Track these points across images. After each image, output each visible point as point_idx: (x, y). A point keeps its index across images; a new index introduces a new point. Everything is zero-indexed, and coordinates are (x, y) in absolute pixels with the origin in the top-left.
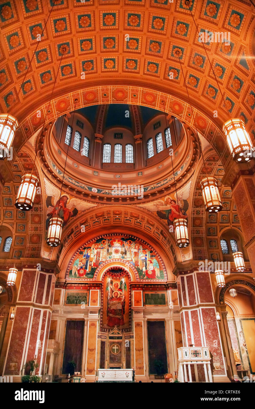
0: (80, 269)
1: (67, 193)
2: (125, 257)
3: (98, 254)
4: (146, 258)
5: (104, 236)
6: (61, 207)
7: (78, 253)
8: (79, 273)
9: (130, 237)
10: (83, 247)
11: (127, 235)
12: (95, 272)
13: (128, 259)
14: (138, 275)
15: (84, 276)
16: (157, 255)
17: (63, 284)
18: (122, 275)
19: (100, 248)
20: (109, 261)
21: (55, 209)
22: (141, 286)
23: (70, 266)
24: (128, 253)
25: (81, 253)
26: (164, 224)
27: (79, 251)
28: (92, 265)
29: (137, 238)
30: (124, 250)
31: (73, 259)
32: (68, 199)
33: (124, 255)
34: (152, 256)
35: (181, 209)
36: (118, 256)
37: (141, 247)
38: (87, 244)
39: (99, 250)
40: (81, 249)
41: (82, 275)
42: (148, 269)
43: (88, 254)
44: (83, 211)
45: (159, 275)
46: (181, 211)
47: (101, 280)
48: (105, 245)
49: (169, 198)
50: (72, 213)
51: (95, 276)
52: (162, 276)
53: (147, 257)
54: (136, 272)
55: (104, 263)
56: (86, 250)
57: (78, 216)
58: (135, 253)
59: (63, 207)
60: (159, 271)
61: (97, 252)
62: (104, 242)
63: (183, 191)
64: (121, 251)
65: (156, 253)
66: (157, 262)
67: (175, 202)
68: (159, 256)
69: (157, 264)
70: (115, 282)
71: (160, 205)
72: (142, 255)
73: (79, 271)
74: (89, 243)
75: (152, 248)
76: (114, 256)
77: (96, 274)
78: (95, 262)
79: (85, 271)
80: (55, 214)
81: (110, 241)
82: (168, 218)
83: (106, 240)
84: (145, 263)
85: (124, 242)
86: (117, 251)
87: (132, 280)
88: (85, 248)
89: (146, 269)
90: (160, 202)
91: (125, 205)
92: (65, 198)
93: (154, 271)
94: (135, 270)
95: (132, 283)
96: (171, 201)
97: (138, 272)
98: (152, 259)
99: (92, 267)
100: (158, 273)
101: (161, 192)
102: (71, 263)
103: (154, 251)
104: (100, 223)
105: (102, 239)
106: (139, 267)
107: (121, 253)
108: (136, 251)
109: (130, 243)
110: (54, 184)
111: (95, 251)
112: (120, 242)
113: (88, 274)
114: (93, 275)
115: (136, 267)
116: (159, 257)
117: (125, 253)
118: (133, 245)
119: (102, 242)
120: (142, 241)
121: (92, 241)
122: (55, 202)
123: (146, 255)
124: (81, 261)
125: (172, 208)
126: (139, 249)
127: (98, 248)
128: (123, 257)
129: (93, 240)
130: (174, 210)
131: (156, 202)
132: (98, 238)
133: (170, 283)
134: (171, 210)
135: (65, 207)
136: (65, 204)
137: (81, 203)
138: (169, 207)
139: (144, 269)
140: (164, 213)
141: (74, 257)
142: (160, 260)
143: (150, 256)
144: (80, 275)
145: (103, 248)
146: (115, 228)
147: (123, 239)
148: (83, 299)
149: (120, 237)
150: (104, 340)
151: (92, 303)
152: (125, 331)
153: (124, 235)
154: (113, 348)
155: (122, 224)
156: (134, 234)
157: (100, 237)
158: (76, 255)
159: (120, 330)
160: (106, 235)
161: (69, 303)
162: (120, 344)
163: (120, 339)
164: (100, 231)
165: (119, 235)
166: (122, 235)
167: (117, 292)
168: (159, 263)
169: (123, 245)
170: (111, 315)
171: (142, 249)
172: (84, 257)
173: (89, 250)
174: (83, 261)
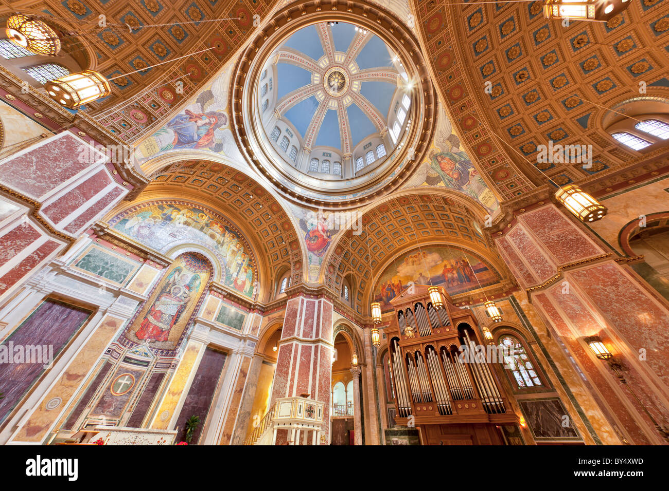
0: (145, 226)
2: (220, 249)
4: (242, 264)
7: (156, 204)
8: (138, 230)
9: (236, 231)
10: (169, 203)
11: (233, 227)
13: (222, 253)
14: (224, 277)
17: (98, 230)
18: (202, 268)
19: (193, 219)
20: (197, 242)
21: (202, 116)
22: (224, 293)
23: (129, 212)
24: (225, 246)
25: (161, 208)
27: (160, 203)
29: (243, 236)
31: (142, 207)
32: (225, 124)
34: (249, 265)
36: (211, 242)
37: (242, 249)
39: (190, 220)
40: (165, 203)
41: (143, 236)
43: (171, 215)
45: (248, 290)
48: (202, 221)
50: (214, 144)
53: (244, 263)
54: (224, 274)
56: (171, 209)
58: (233, 251)
60: (250, 285)
61: (187, 222)
62: (202, 216)
64: (217, 239)
65: (254, 264)
66: (251, 275)
68: (257, 269)
69: (251, 277)
70: (184, 273)
72: (239, 258)
73: (141, 227)
74: (182, 204)
75: (253, 256)
76: (207, 240)
78: (176, 231)
79: (152, 233)
84: (239, 268)
86: (212, 236)
87: (215, 280)
89: (237, 276)
93: (244, 283)
94: (224, 270)
97: (227, 275)
100: (247, 287)
103: (254, 261)
106: (230, 269)
107: (216, 242)
108: (236, 249)
109: (233, 237)
111: (185, 219)
112: (222, 229)
115: (227, 267)
117: (222, 245)
118: (235, 241)
119: (200, 214)
120: (246, 244)
121: (187, 204)
123: (244, 261)
124: (154, 218)
126: (239, 250)
127: (190, 218)
128: (216, 247)
129: (190, 205)
132: (197, 207)
133: (258, 304)
139: (235, 275)
141: (147, 206)
144: (140, 235)
145: (197, 222)
146: (226, 209)
147: (227, 228)
148: (120, 272)
149: (225, 224)
150: (113, 361)
151: (135, 286)
152: (162, 352)
153: (230, 225)
154: (120, 381)
155: (238, 212)
156: (244, 230)
157: (201, 208)
158: (151, 205)
159: (152, 348)
160: (210, 211)
161: (82, 267)
162: (139, 375)
163: (144, 366)
164: (207, 201)
165: (224, 221)
166: (228, 223)
167: (181, 287)
168: (253, 276)
169: (225, 234)
170: (151, 318)
171: (242, 251)
172: (162, 216)
173: (177, 212)
174: (157, 219)
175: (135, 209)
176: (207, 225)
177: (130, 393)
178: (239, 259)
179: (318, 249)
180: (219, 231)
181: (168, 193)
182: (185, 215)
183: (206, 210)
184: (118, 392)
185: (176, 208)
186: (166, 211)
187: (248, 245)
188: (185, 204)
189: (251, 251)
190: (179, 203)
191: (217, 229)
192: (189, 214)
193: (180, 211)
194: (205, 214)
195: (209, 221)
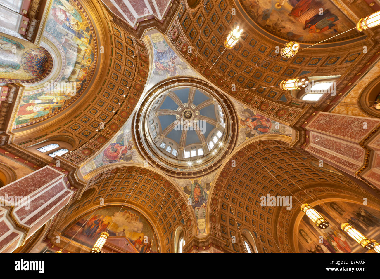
0: (66, 16)
4: (53, 103)
7: (90, 25)
9: (84, 89)
10: (93, 35)
11: (86, 85)
16: (53, 114)
19: (84, 55)
20: (65, 61)
23: (76, 4)
25: (88, 30)
27: (91, 29)
28: (66, 37)
29: (80, 95)
30: (72, 81)
31: (84, 14)
33: (67, 80)
36: (68, 72)
37: (69, 98)
38: (95, 42)
39: (83, 53)
40: (93, 32)
43: (84, 38)
48: (85, 62)
55: (64, 54)
56: (89, 37)
61: (81, 50)
62: (89, 61)
64: (72, 77)
74: (95, 45)
75: (63, 109)
76: (69, 68)
78: (69, 42)
81: (88, 68)
83: (91, 64)
85: (81, 82)
86: (73, 73)
88: (91, 36)
89: (37, 104)
105: (93, 60)
107: (69, 77)
109: (78, 88)
111: (83, 48)
112: (82, 78)
116: (50, 116)
119: (90, 59)
121: (96, 49)
123: (57, 104)
124: (77, 24)
127: (85, 53)
128: (63, 79)
129: (96, 51)
132: (95, 56)
141: (86, 18)
143: (55, 107)
145: (83, 58)
146: (101, 78)
149: (88, 79)
153: (88, 83)
155: (102, 87)
156: (87, 94)
157: (95, 59)
160: (94, 66)
164: (104, 63)
165: (90, 78)
166: (89, 81)
169: (78, 81)
171: (67, 99)
172: (81, 31)
173: (88, 42)
174: (76, 26)
175: (81, 9)
176: (83, 66)
178: (57, 99)
179: (108, 157)
180: (80, 76)
181: (103, 35)
182: (86, 48)
183: (95, 63)
185: (90, 41)
186: (86, 33)
187: (74, 101)
188: (96, 47)
189: (69, 105)
190: (95, 43)
191: (81, 74)
192: (88, 51)
193: (89, 44)
194: (92, 63)
195: (86, 67)
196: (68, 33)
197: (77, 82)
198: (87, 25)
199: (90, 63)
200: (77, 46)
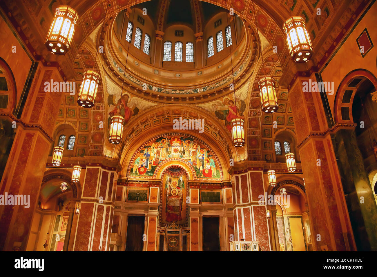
0: (141, 167)
1: (128, 92)
2: (184, 156)
3: (158, 153)
4: (203, 158)
5: (164, 135)
6: (123, 106)
7: (138, 151)
8: (139, 171)
9: (189, 136)
10: (144, 146)
11: (185, 135)
12: (154, 170)
13: (186, 158)
14: (195, 174)
15: (145, 174)
16: (214, 155)
17: (125, 181)
18: (180, 173)
19: (160, 147)
20: (168, 160)
21: (117, 107)
22: (198, 184)
23: (131, 164)
24: (186, 153)
25: (142, 152)
26: (222, 124)
27: (140, 149)
28: (152, 164)
29: (195, 137)
30: (183, 149)
31: (134, 157)
32: (129, 98)
33: (182, 154)
34: (209, 156)
35: (238, 110)
36: (176, 155)
37: (199, 147)
38: (147, 143)
39: (158, 149)
40: (142, 148)
41: (143, 173)
42: (205, 168)
43: (148, 152)
44: (144, 110)
45: (215, 174)
46: (238, 112)
47: (160, 178)
48: (165, 144)
49: (227, 99)
50: (133, 112)
51: (155, 174)
52: (218, 175)
53: (205, 156)
54: (194, 171)
55: (163, 162)
56: (146, 149)
57: (139, 114)
58: (193, 152)
59: (125, 106)
60: (215, 170)
61: (157, 151)
62: (163, 141)
63: (241, 92)
64: (179, 150)
65: (213, 153)
66: (214, 162)
67: (233, 102)
68: (216, 155)
69: (214, 164)
70: (173, 180)
71: (218, 105)
72: (199, 155)
73: (139, 169)
74: (149, 142)
75: (209, 148)
76: (173, 155)
77: (155, 172)
78: (155, 161)
79: (145, 169)
80: (117, 113)
81: (170, 140)
82: (225, 119)
83: (166, 139)
84: (202, 162)
85: (183, 141)
86: (176, 151)
87: (190, 179)
88: (145, 147)
89: (203, 168)
90: (218, 102)
91: (184, 105)
92: (126, 97)
93: (210, 170)
94: (193, 169)
95: (189, 182)
96: (229, 101)
97: (196, 171)
98: (209, 158)
99: (152, 165)
100: (214, 172)
101: (219, 92)
102: (132, 162)
103: (211, 151)
104: (160, 123)
105: (162, 138)
106: (196, 166)
107: (180, 153)
108: (194, 150)
109: (189, 142)
110: (116, 82)
111: (155, 150)
112: (179, 142)
113: (148, 172)
114: (153, 173)
115: (194, 166)
116: (216, 157)
117: (184, 152)
118: (191, 145)
119: (162, 141)
120: (200, 141)
121: (152, 140)
122: (116, 101)
123: (204, 155)
124: (142, 160)
125: (230, 109)
126: (197, 149)
127: (158, 147)
128: (182, 157)
129: (154, 139)
130: (231, 111)
131: (214, 102)
132: (158, 137)
133: (225, 182)
134: (229, 110)
135: (127, 105)
136: (126, 102)
137: (142, 101)
138: (227, 107)
139: (201, 168)
140: (222, 113)
141: (135, 155)
142: (217, 159)
143: (207, 155)
144: (141, 173)
145: (162, 147)
147: (182, 139)
148: (144, 196)
149: (179, 137)
150: (162, 234)
151: (152, 200)
152: (182, 226)
153: (183, 134)
154: (171, 241)
157: (160, 137)
158: (137, 153)
159: (177, 225)
160: (166, 135)
161: (130, 200)
162: (177, 238)
163: (177, 233)
164: (160, 130)
165: (178, 134)
166: (181, 134)
167: (176, 189)
168: (215, 162)
170: (169, 211)
172: (144, 156)
173: (150, 149)
174: (143, 160)
175: (132, 161)
176: (169, 145)
177: (178, 245)
180: (178, 144)
181: (139, 141)
182: (154, 148)
184: (173, 246)
185: (148, 147)
186: (145, 152)
187: (202, 141)
189: (206, 144)
191: (176, 144)
193: (151, 147)
194: (164, 139)
195: (169, 142)
196: (149, 163)
197: (183, 145)
198: (139, 153)
199: (164, 140)
200: (155, 155)
